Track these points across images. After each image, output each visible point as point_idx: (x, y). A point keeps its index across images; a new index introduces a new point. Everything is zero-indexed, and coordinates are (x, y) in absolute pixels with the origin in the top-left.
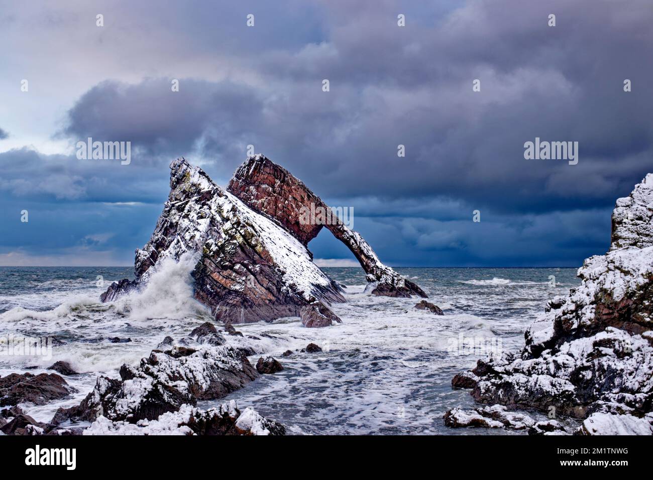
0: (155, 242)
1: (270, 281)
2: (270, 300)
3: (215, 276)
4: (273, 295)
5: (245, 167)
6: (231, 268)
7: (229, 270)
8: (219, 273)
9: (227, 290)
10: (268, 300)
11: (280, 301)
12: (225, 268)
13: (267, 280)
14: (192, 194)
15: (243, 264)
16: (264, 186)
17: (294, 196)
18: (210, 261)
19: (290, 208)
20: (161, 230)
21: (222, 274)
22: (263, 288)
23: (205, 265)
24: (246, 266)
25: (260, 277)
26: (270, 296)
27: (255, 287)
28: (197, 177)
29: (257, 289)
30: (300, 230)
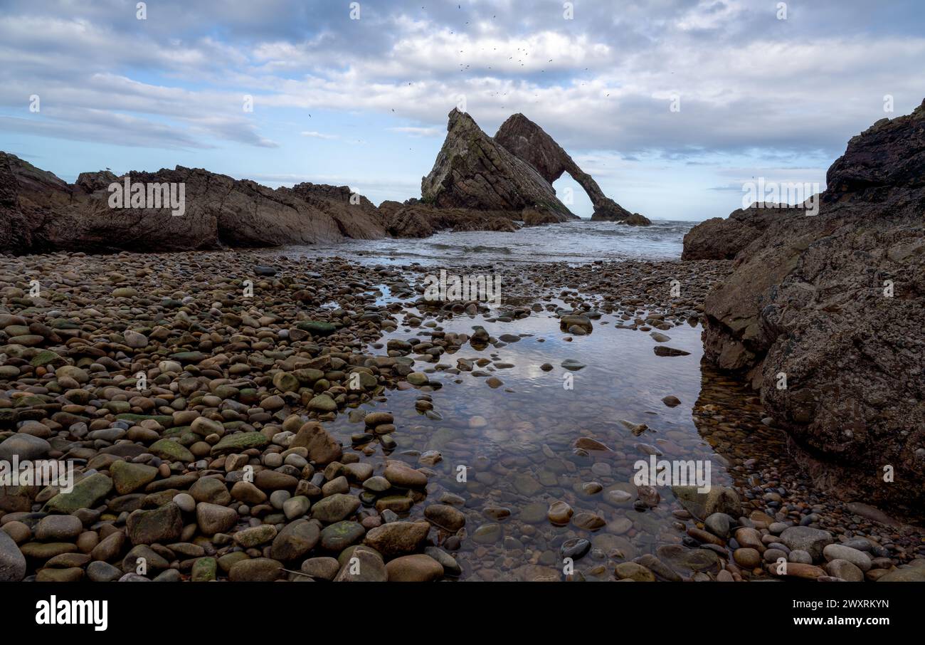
0: (435, 171)
1: (504, 190)
2: (504, 206)
3: (460, 184)
4: (507, 202)
5: (508, 123)
6: (473, 178)
7: (470, 179)
8: (463, 182)
9: (468, 196)
10: (502, 205)
12: (467, 177)
15: (481, 174)
16: (521, 137)
17: (544, 145)
18: (456, 172)
19: (540, 154)
21: (465, 182)
22: (498, 195)
24: (484, 176)
25: (497, 186)
26: (505, 203)
27: (491, 194)
28: (465, 120)
29: (493, 196)
30: (547, 173)
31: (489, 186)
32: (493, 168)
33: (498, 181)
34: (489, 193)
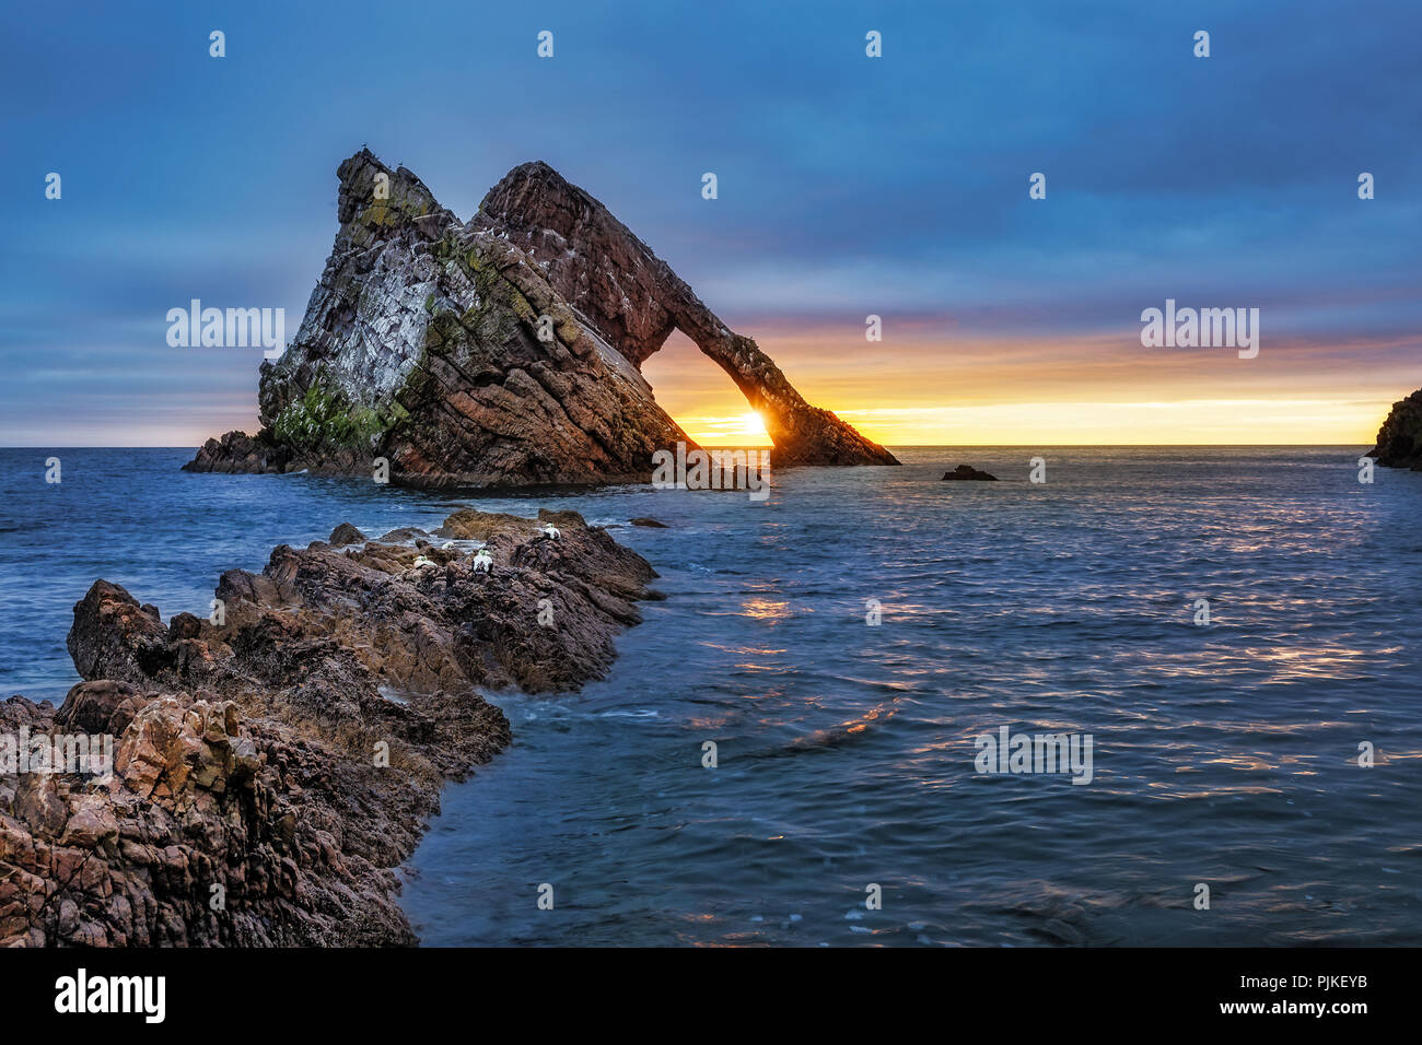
0: (307, 346)
1: (596, 413)
2: (597, 463)
3: (463, 401)
4: (606, 450)
5: (505, 191)
6: (500, 380)
7: (494, 386)
8: (469, 393)
9: (490, 436)
10: (592, 461)
11: (622, 464)
12: (483, 380)
13: (589, 412)
14: (390, 229)
15: (528, 370)
16: (546, 232)
17: (614, 258)
18: (443, 363)
19: (604, 283)
20: (318, 318)
21: (475, 396)
22: (579, 432)
23: (433, 374)
24: (536, 375)
25: (574, 405)
26: (599, 454)
27: (560, 428)
28: (403, 191)
29: (565, 435)
30: (627, 334)
31: (552, 403)
32: (562, 351)
33: (577, 389)
34: (554, 426)
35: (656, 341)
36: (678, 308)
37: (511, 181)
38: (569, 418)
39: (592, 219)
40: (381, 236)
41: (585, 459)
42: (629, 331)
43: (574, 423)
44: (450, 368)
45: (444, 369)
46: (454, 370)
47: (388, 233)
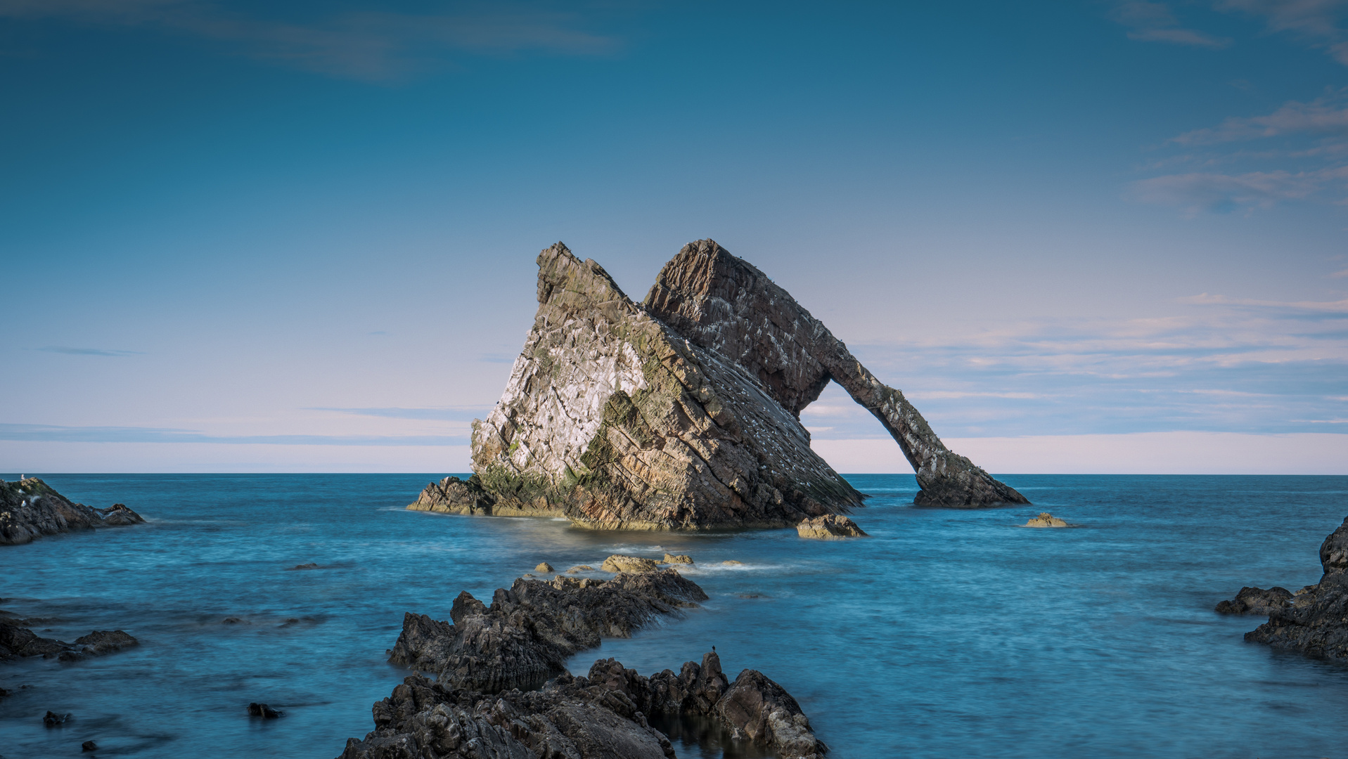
0: (509, 406)
2: (736, 510)
3: (629, 461)
4: (743, 501)
6: (660, 446)
7: (655, 450)
8: (636, 456)
9: (652, 490)
10: (733, 509)
11: (757, 512)
12: (645, 445)
13: (730, 470)
14: (579, 310)
15: (682, 438)
16: (714, 300)
17: (774, 320)
19: (765, 342)
20: (520, 382)
21: (641, 458)
22: (721, 486)
23: (609, 441)
24: (687, 444)
25: (717, 465)
27: (706, 484)
28: (590, 279)
29: (711, 489)
30: (786, 387)
31: (701, 465)
32: (709, 422)
34: (701, 481)
35: (813, 392)
36: (831, 362)
37: (683, 257)
38: (714, 475)
39: (754, 287)
40: (570, 316)
41: (726, 508)
42: (788, 384)
43: (717, 479)
44: (622, 435)
45: (618, 437)
46: (625, 438)
47: (577, 313)
